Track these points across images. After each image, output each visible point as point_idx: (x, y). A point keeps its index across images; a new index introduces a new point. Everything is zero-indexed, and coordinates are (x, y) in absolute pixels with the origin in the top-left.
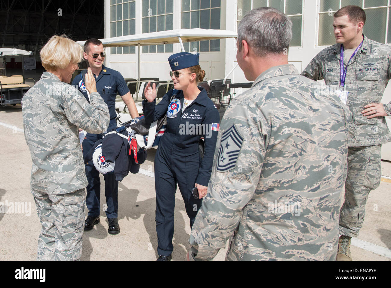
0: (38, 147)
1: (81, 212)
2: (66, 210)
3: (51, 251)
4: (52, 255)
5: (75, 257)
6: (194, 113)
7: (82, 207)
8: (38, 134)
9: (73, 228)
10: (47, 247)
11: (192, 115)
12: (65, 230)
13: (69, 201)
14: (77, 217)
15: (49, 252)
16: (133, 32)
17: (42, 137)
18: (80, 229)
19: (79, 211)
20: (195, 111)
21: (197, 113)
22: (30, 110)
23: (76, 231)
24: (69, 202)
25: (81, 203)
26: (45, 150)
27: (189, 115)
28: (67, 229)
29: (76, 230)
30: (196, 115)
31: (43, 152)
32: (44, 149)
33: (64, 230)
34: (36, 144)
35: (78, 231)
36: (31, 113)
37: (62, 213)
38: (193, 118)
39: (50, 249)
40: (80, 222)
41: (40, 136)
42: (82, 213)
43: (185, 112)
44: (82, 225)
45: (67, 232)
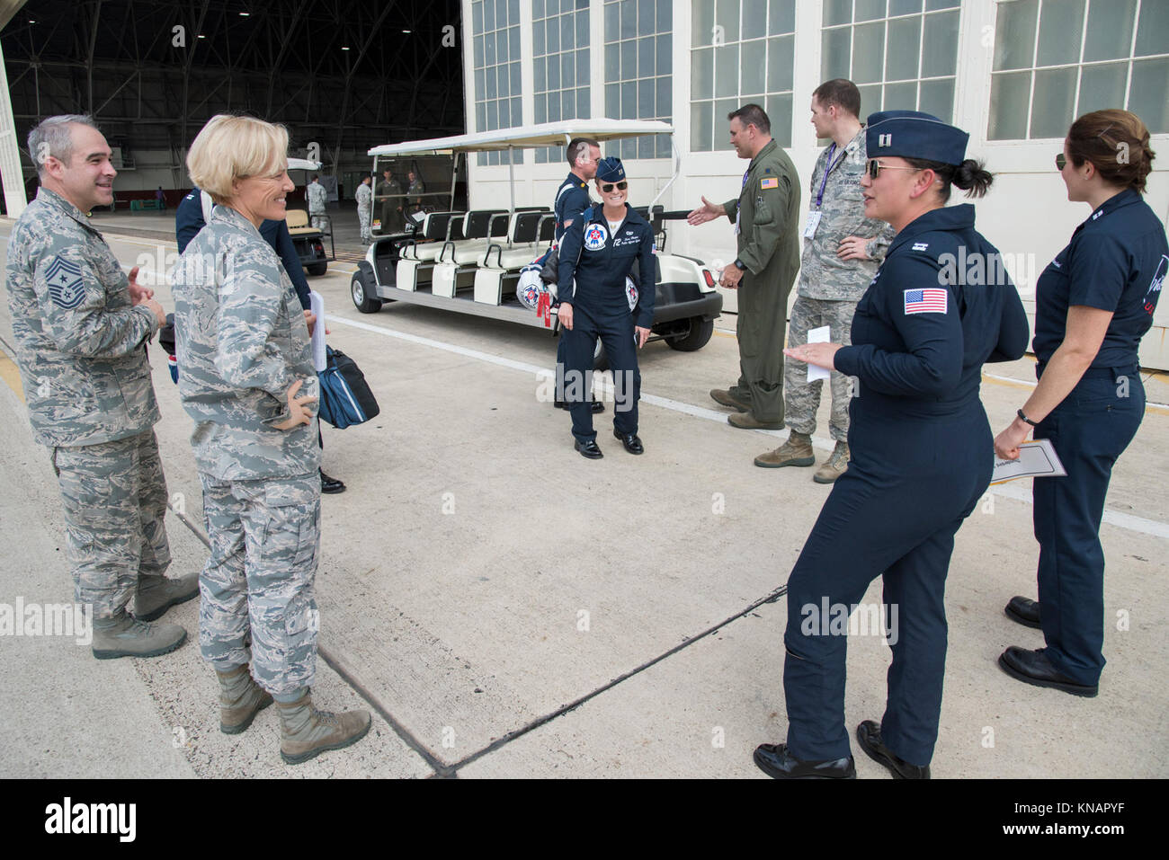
0: (194, 383)
1: (307, 524)
2: (272, 519)
3: (226, 611)
4: (229, 619)
5: (292, 626)
6: (629, 237)
7: (311, 513)
8: (194, 352)
9: (287, 560)
10: (218, 602)
11: (626, 239)
12: (269, 564)
13: (276, 497)
14: (298, 534)
15: (222, 614)
16: (518, 122)
17: (206, 359)
18: (307, 564)
19: (303, 521)
20: (629, 233)
21: (634, 235)
22: (182, 292)
23: (296, 567)
24: (277, 499)
25: (310, 503)
26: (212, 390)
27: (623, 240)
28: (273, 562)
29: (295, 565)
30: (633, 238)
31: (209, 393)
32: (212, 386)
33: (265, 564)
34: (190, 375)
35: (302, 569)
36: (184, 300)
37: (261, 525)
38: (630, 243)
39: (225, 607)
40: (305, 548)
41: (200, 357)
42: (311, 526)
43: (616, 237)
44: (310, 555)
45: (274, 568)
